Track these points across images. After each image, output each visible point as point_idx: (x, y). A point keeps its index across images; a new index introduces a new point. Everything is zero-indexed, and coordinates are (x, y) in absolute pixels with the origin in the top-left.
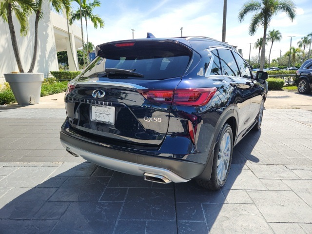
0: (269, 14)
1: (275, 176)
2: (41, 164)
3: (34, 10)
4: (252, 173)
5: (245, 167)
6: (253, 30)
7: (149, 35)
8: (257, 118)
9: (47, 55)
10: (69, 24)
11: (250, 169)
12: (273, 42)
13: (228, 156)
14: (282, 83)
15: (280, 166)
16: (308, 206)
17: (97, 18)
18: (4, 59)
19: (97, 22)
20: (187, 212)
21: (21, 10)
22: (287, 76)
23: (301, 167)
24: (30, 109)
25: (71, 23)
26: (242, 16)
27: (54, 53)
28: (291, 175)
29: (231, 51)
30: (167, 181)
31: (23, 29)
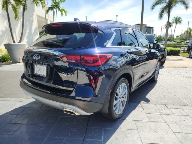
0: (171, 6)
1: (157, 112)
2: (13, 99)
3: (22, 5)
4: (142, 109)
5: (139, 105)
6: (161, 17)
7: (76, 19)
8: (154, 73)
9: (33, 33)
10: (46, 14)
11: (142, 107)
12: (176, 24)
13: (125, 98)
14: (179, 51)
15: (162, 105)
16: (173, 133)
17: (63, 10)
18: (6, 35)
19: (63, 12)
20: (92, 133)
21: (15, 5)
22: (183, 47)
23: (177, 107)
24: (18, 65)
25: (47, 13)
26: (153, 7)
27: (37, 31)
28: (169, 111)
29: (133, 30)
30: (77, 114)
31: (16, 16)
